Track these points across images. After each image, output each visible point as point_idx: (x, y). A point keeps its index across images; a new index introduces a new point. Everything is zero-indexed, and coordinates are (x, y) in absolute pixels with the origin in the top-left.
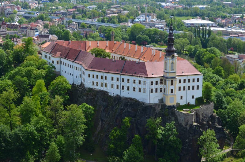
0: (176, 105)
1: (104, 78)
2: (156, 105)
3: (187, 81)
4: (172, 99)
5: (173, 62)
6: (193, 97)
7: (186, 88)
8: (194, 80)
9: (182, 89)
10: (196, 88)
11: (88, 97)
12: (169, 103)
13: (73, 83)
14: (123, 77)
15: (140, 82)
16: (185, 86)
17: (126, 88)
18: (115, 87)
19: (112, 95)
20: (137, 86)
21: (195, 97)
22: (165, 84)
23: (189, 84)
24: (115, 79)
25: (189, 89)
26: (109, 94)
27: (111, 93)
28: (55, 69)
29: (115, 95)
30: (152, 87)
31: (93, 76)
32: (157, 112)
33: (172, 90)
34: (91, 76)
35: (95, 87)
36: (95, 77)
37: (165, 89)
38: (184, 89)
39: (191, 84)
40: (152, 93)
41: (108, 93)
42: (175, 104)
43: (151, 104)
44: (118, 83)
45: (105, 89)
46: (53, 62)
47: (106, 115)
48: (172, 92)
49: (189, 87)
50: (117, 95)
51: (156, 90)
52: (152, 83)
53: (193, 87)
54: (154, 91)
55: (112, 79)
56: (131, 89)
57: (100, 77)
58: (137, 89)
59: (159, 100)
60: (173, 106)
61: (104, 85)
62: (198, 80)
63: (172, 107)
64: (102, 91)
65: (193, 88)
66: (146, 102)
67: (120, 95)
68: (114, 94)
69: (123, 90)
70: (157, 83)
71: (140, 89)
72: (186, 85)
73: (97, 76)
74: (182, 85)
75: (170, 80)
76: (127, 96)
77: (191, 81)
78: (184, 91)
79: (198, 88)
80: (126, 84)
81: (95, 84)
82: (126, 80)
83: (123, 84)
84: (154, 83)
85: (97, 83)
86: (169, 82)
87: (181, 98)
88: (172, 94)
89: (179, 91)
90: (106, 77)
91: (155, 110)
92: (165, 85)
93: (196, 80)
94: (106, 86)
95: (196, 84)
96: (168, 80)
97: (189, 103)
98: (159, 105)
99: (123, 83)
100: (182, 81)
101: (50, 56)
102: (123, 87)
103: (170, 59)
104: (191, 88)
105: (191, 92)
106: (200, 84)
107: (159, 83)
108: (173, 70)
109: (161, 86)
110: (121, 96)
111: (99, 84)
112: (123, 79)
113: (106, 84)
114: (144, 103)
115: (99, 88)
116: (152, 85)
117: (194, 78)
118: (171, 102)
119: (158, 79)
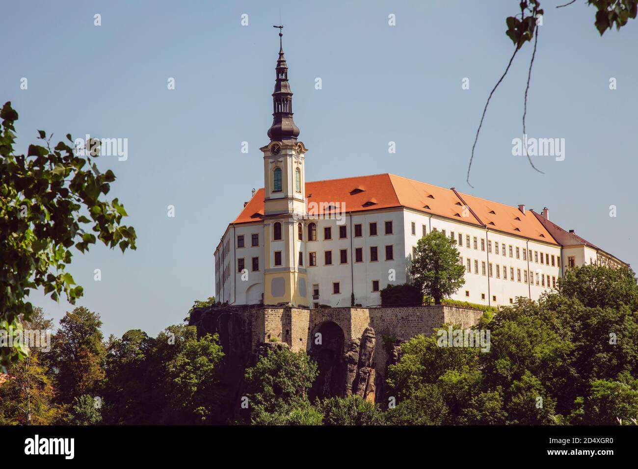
3: (350, 231)
5: (279, 165)
6: (376, 285)
7: (351, 256)
8: (373, 229)
9: (336, 257)
10: (382, 254)
16: (344, 248)
21: (382, 286)
23: (358, 242)
25: (359, 258)
30: (241, 253)
33: (278, 255)
38: (344, 260)
39: (366, 242)
42: (288, 299)
48: (278, 261)
49: (359, 252)
51: (255, 261)
52: (241, 241)
53: (374, 252)
62: (389, 228)
65: (374, 256)
70: (255, 240)
72: (350, 243)
74: (336, 245)
75: (271, 223)
77: (366, 230)
78: (344, 265)
79: (389, 255)
84: (248, 241)
86: (266, 230)
87: (336, 288)
88: (279, 267)
89: (329, 267)
93: (381, 228)
95: (381, 241)
100: (335, 233)
104: (366, 254)
105: (368, 270)
107: (262, 239)
108: (281, 191)
116: (241, 250)
117: (373, 221)
118: (274, 294)
119: (258, 228)
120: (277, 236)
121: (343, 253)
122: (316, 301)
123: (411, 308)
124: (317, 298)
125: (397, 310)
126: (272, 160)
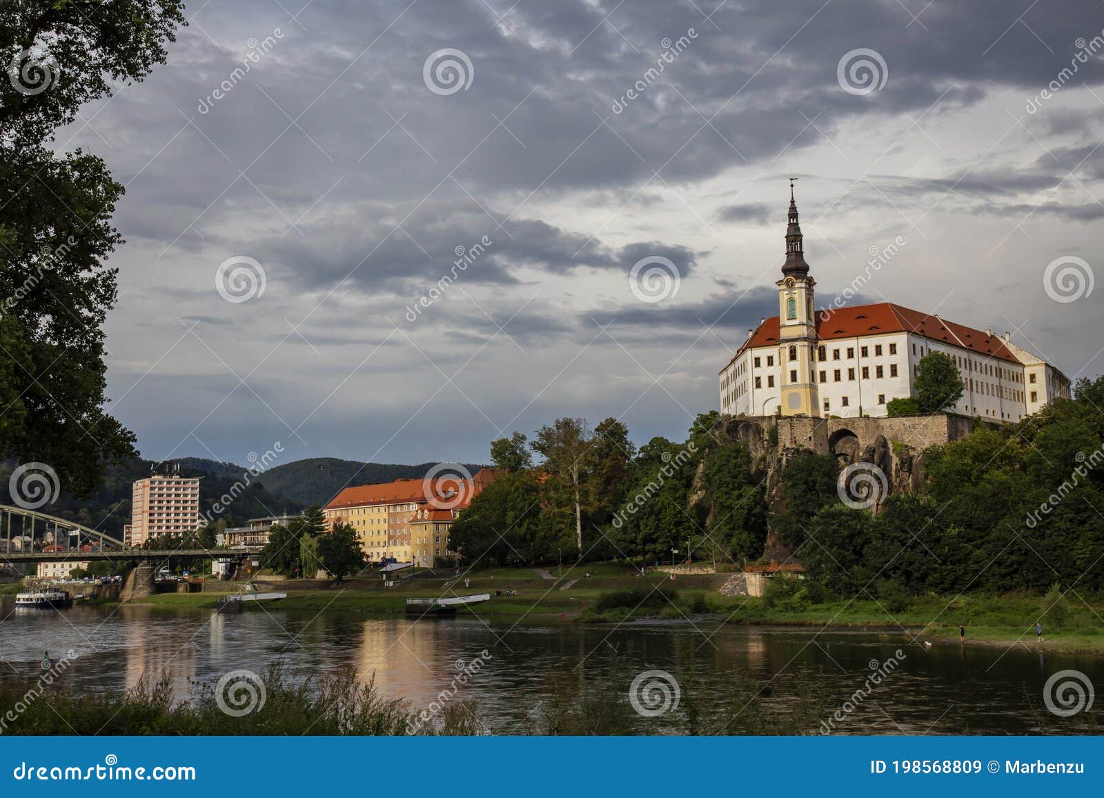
2: (764, 418)
3: (857, 352)
5: (793, 296)
6: (881, 398)
7: (858, 374)
8: (879, 350)
9: (844, 375)
10: (887, 371)
16: (851, 367)
21: (888, 399)
23: (864, 362)
25: (866, 375)
30: (757, 372)
32: (767, 438)
33: (794, 374)
38: (852, 377)
39: (872, 361)
40: (759, 390)
48: (794, 378)
49: (866, 370)
51: (771, 379)
52: (757, 362)
53: (880, 370)
54: (765, 382)
62: (893, 349)
65: (880, 373)
70: (770, 361)
74: (844, 364)
75: (788, 346)
77: (872, 351)
78: (852, 382)
79: (894, 371)
84: (764, 362)
86: (783, 351)
87: (845, 402)
88: (794, 383)
89: (838, 383)
93: (886, 350)
95: (886, 360)
100: (843, 354)
103: (783, 290)
104: (873, 372)
105: (873, 387)
106: (902, 359)
108: (796, 318)
116: (758, 369)
117: (878, 344)
118: (791, 407)
119: (773, 351)
120: (793, 357)
121: (851, 372)
122: (827, 412)
123: (917, 418)
124: (828, 410)
125: (904, 420)
126: (787, 292)
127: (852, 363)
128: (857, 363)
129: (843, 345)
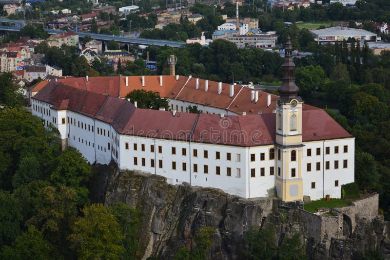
0: (302, 200)
1: (157, 149)
2: (262, 200)
3: (323, 151)
4: (295, 189)
5: (295, 113)
6: (337, 183)
7: (323, 166)
8: (337, 150)
9: (314, 167)
10: (341, 164)
11: (125, 188)
12: (288, 197)
13: (96, 161)
14: (195, 146)
15: (229, 156)
16: (319, 162)
17: (201, 169)
18: (179, 166)
19: (174, 183)
20: (223, 163)
21: (341, 184)
22: (279, 158)
23: (327, 158)
24: (179, 151)
25: (328, 167)
26: (168, 182)
27: (171, 179)
28: (59, 133)
29: (179, 183)
30: (253, 165)
31: (135, 146)
32: (266, 216)
33: (293, 171)
34: (131, 146)
35: (139, 168)
36: (139, 147)
37: (279, 169)
38: (318, 168)
39: (332, 157)
40: (253, 178)
41: (165, 179)
42: (300, 198)
43: (253, 200)
44: (185, 159)
45: (159, 172)
46: (55, 120)
47: (162, 224)
48: (293, 174)
49: (328, 164)
50: (184, 183)
51: (263, 170)
52: (253, 158)
53: (336, 163)
54: (258, 172)
55: (174, 151)
56: (212, 170)
57: (148, 148)
58: (223, 171)
59: (267, 191)
60: (298, 202)
61: (157, 164)
62: (346, 149)
63: (294, 205)
64: (154, 176)
65: (336, 166)
66: (241, 196)
67: (189, 182)
68: (177, 180)
69: (195, 173)
70: (262, 157)
71: (229, 170)
73: (143, 146)
74: (314, 159)
75: (290, 150)
76: (205, 185)
77: (332, 150)
78: (319, 172)
79: (345, 165)
80: (200, 161)
81: (140, 161)
82: (201, 154)
83: (195, 160)
84: (258, 157)
85: (143, 160)
86: (287, 154)
87: (313, 185)
88: (294, 178)
89: (309, 172)
90: (160, 148)
91: (260, 211)
92: (278, 161)
93: (341, 149)
94: (161, 166)
95: (341, 157)
96: (284, 150)
97: (328, 196)
98: (269, 201)
99: (195, 158)
100: (314, 152)
101: (49, 109)
102: (195, 166)
103: (288, 109)
104: (332, 165)
105: (332, 174)
106: (351, 156)
107: (267, 156)
108: (296, 130)
109: (272, 163)
110: (192, 185)
111: (148, 163)
112: (194, 150)
113: (161, 162)
114: (239, 198)
115: (148, 169)
116: (253, 162)
117: (336, 145)
118: (292, 195)
119: (266, 150)
120: (293, 158)
121: (318, 165)
126: (291, 111)
127: (319, 159)
128: (322, 159)
129: (313, 146)
